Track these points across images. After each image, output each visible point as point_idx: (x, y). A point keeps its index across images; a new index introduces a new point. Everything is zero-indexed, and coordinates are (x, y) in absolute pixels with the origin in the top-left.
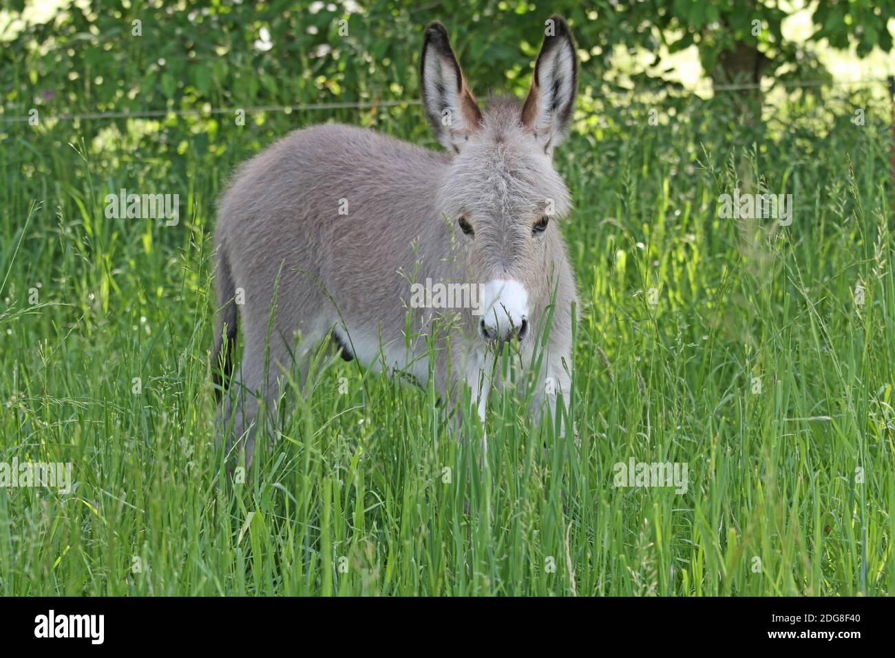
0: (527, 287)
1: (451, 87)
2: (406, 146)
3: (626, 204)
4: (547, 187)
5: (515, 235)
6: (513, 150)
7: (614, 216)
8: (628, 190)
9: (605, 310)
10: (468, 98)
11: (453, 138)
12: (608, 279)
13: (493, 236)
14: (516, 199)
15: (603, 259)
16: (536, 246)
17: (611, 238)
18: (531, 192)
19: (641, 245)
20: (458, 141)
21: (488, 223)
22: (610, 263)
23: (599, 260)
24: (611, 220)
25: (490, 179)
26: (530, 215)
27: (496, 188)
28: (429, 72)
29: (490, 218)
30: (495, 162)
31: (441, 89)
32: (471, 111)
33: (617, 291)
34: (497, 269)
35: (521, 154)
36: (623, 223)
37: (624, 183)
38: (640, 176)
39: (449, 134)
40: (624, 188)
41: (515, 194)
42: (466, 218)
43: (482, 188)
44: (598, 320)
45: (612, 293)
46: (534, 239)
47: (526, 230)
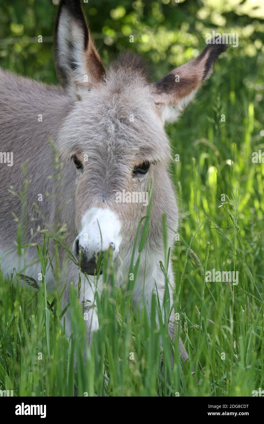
0: (122, 218)
1: (79, 44)
2: (27, 82)
3: (216, 127)
4: (151, 135)
5: (117, 173)
6: (126, 101)
7: (207, 137)
8: (218, 114)
9: (199, 219)
10: (93, 56)
11: (77, 90)
12: (202, 193)
13: (98, 171)
14: (122, 141)
15: (197, 174)
16: (136, 185)
17: (204, 156)
18: (135, 136)
19: (229, 162)
20: (81, 92)
21: (95, 159)
22: (204, 178)
23: (193, 176)
24: (204, 140)
25: (101, 123)
26: (133, 157)
27: (106, 131)
28: (62, 30)
29: (98, 156)
30: (108, 109)
31: (71, 46)
32: (94, 67)
33: (209, 202)
34: (96, 199)
35: (132, 105)
36: (215, 144)
37: (215, 109)
38: (229, 102)
39: (74, 85)
40: (215, 113)
41: (122, 137)
42: (78, 156)
43: (94, 129)
44: (193, 228)
45: (206, 205)
46: (134, 180)
47: (127, 170)
